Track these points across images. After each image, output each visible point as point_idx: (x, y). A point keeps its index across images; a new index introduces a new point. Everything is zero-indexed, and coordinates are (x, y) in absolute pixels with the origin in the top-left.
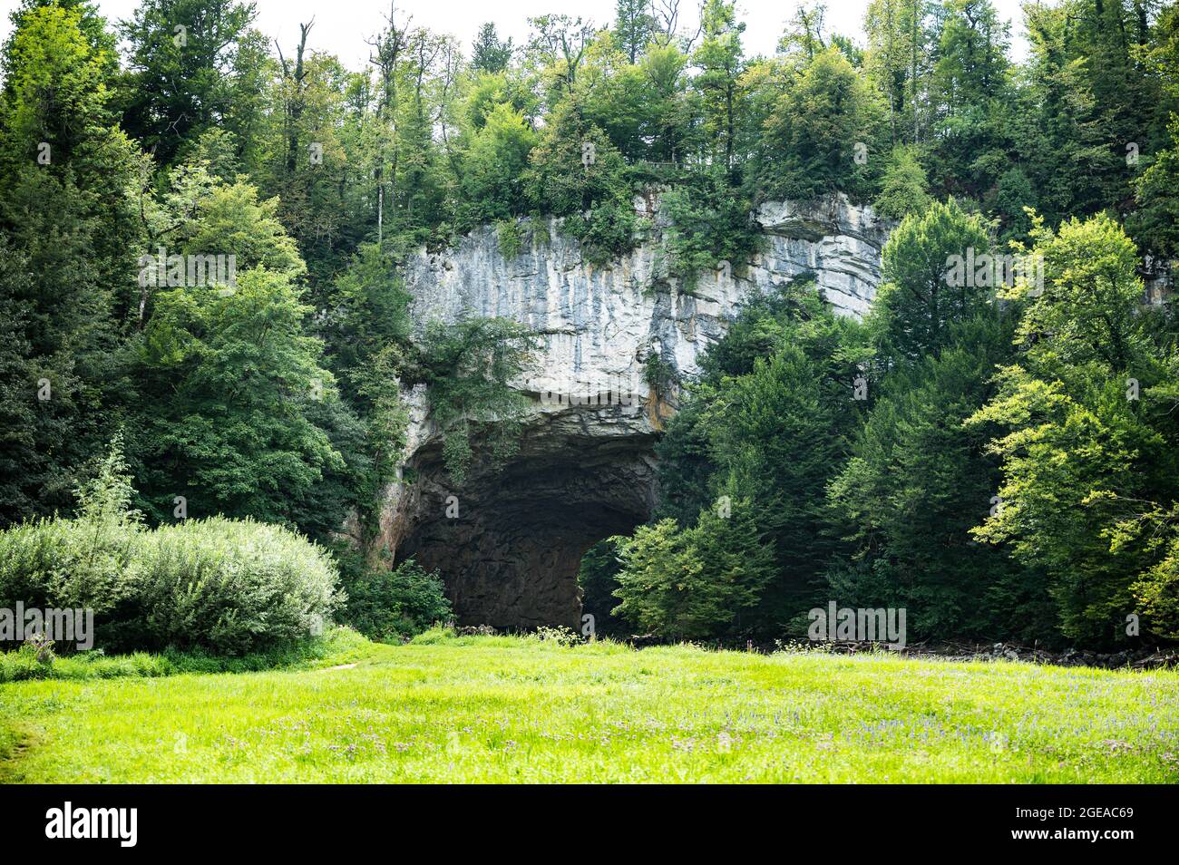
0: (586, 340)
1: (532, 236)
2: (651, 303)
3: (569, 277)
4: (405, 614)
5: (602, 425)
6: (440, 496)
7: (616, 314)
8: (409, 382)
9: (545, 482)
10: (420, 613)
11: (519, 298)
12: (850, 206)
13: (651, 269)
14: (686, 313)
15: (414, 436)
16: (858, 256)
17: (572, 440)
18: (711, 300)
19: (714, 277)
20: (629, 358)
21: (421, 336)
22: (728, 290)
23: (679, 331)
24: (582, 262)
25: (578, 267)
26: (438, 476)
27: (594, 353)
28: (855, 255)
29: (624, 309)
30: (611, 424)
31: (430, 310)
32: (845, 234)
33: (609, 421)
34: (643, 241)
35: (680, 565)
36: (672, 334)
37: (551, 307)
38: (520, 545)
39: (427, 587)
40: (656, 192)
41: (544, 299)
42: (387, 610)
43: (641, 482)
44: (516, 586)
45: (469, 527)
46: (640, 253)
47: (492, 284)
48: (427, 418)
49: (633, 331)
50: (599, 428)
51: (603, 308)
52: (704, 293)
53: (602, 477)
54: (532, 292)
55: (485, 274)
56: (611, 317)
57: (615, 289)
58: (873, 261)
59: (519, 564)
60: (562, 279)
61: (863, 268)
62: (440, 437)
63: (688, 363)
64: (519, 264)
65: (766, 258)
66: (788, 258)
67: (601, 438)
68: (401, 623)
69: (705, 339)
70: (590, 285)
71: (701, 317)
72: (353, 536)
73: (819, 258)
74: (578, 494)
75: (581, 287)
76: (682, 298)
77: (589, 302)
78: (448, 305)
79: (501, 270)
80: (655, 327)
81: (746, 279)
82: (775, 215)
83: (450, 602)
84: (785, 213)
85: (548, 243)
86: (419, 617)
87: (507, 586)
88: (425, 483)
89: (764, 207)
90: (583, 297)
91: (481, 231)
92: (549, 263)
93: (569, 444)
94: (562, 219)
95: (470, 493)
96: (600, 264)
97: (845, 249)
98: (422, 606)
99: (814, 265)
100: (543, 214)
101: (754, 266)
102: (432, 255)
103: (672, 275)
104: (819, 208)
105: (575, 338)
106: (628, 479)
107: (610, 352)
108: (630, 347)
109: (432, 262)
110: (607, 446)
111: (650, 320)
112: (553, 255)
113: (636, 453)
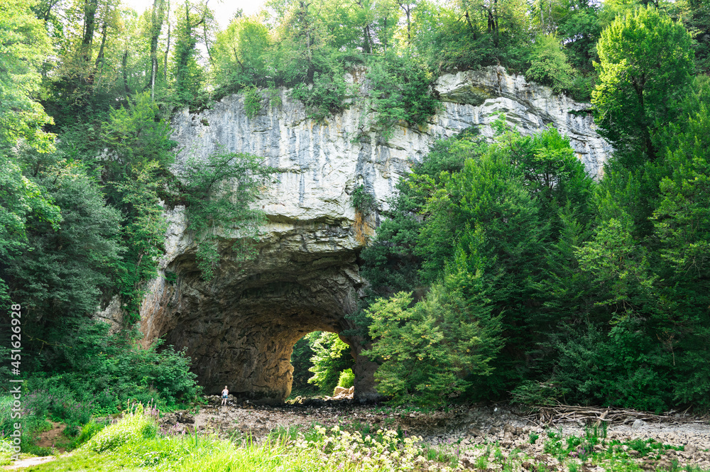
0: (308, 177)
1: (268, 102)
2: (356, 149)
3: (296, 130)
4: (152, 386)
5: (317, 243)
6: (197, 298)
7: (331, 157)
8: (171, 204)
9: (272, 292)
10: (166, 385)
11: (258, 146)
12: (507, 76)
13: (357, 125)
14: (382, 158)
15: (174, 246)
16: (513, 112)
17: (294, 257)
18: (401, 149)
19: (403, 131)
20: (340, 189)
21: (183, 172)
22: (413, 141)
23: (377, 171)
24: (306, 119)
25: (303, 123)
26: (195, 284)
27: (314, 186)
28: (511, 111)
29: (337, 154)
30: (324, 242)
31: (190, 153)
32: (503, 95)
33: (323, 239)
34: (352, 104)
35: (418, 336)
36: (372, 173)
37: (282, 152)
38: (255, 338)
39: (174, 362)
40: (360, 71)
41: (277, 147)
42: (134, 384)
43: (341, 290)
44: (250, 365)
45: (220, 324)
46: (349, 114)
47: (238, 136)
48: (185, 233)
49: (343, 169)
50: (315, 246)
51: (321, 153)
52: (395, 143)
53: (312, 288)
54: (268, 142)
55: (233, 128)
56: (327, 159)
57: (330, 138)
58: (524, 115)
59: (253, 349)
60: (291, 132)
61: (516, 122)
62: (195, 248)
63: (384, 194)
64: (258, 122)
65: (441, 118)
66: (458, 117)
67: (317, 254)
68: (146, 396)
69: (397, 176)
70: (311, 136)
71: (394, 160)
72: (115, 321)
73: (482, 116)
74: (295, 301)
75: (305, 137)
76: (379, 147)
77: (311, 149)
78: (204, 150)
79: (245, 126)
80: (359, 167)
81: (426, 133)
82: (450, 84)
83: (196, 376)
84: (459, 81)
85: (280, 106)
86: (165, 390)
87: (245, 365)
88: (186, 288)
89: (441, 79)
90: (307, 145)
91: (231, 98)
92: (281, 122)
93: (291, 260)
94: (291, 89)
95: (220, 298)
96: (320, 120)
97: (503, 107)
98: (168, 380)
99: (477, 122)
100: (277, 86)
101: (433, 124)
102: (193, 115)
103: (372, 130)
104: (484, 76)
105: (299, 176)
106: (332, 288)
107: (326, 185)
108: (341, 181)
109: (193, 119)
110: (319, 262)
111: (356, 162)
112: (284, 115)
113: (338, 268)
